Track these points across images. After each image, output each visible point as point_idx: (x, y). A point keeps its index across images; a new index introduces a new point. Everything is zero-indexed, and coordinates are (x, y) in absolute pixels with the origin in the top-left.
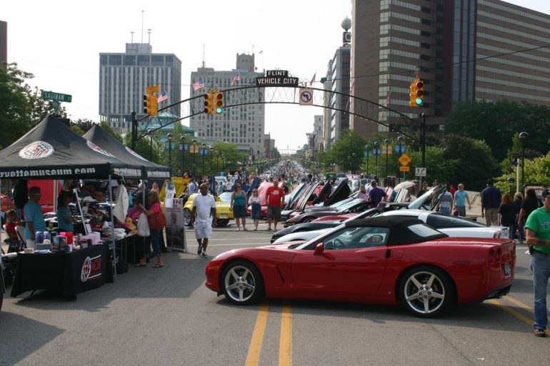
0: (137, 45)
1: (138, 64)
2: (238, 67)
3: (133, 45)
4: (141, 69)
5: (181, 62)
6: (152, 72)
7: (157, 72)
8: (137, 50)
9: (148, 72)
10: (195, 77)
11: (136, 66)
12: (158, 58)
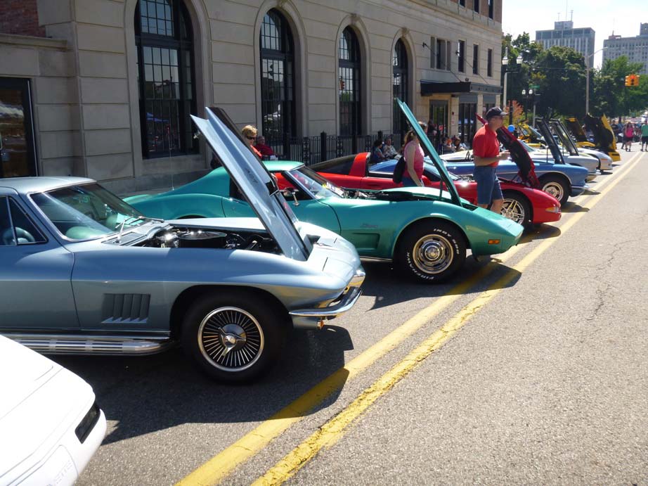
0: (563, 22)
1: (564, 37)
2: (641, 33)
3: (559, 23)
4: (565, 40)
5: (594, 32)
6: (574, 42)
7: (578, 42)
8: (562, 26)
9: (571, 42)
10: (606, 43)
11: (562, 39)
12: (579, 32)
